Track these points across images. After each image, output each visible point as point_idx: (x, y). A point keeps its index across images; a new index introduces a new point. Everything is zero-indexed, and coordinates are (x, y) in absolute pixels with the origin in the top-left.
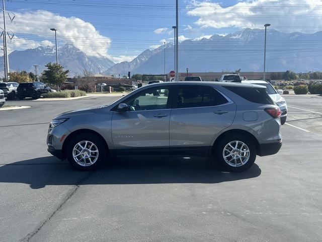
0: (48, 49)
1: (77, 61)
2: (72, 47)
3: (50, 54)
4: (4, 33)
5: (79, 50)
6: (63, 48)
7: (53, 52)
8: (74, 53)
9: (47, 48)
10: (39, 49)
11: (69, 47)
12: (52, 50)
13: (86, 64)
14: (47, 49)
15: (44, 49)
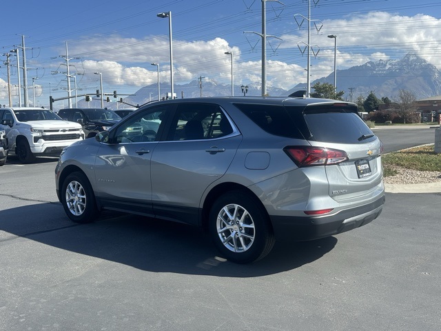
0: (381, 64)
1: (421, 79)
2: (415, 58)
3: (382, 71)
4: (307, 49)
5: (425, 61)
6: (402, 61)
7: (387, 68)
8: (417, 67)
9: (379, 63)
10: (368, 65)
11: (411, 58)
12: (385, 65)
13: (435, 81)
14: (379, 65)
15: (374, 65)
